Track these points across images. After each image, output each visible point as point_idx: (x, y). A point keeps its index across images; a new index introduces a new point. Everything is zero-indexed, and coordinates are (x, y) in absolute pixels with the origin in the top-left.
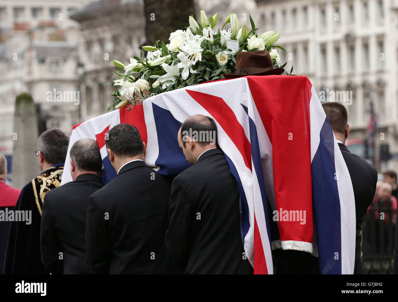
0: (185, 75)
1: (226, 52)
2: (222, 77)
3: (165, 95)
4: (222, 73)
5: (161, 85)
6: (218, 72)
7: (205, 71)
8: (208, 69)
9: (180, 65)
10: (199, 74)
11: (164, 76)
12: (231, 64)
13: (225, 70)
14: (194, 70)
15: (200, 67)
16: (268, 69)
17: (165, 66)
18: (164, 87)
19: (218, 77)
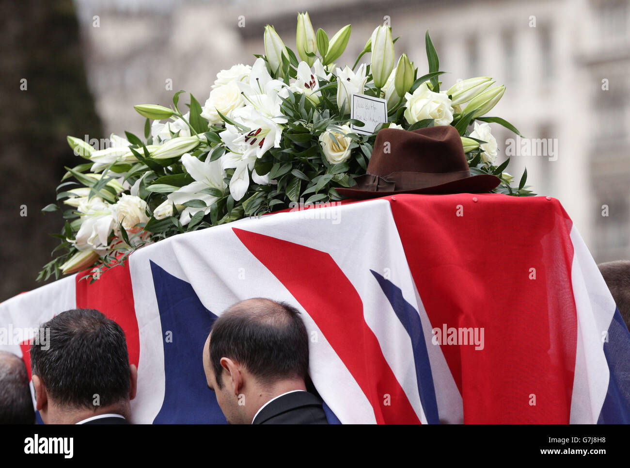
0: (238, 188)
1: (346, 129)
2: (334, 194)
3: (181, 242)
4: (333, 184)
5: (177, 213)
6: (322, 181)
7: (289, 179)
8: (297, 173)
9: (226, 161)
10: (274, 187)
11: (185, 189)
12: (360, 160)
13: (341, 177)
14: (261, 173)
15: (276, 166)
16: (453, 177)
17: (189, 162)
18: (185, 219)
19: (322, 196)
